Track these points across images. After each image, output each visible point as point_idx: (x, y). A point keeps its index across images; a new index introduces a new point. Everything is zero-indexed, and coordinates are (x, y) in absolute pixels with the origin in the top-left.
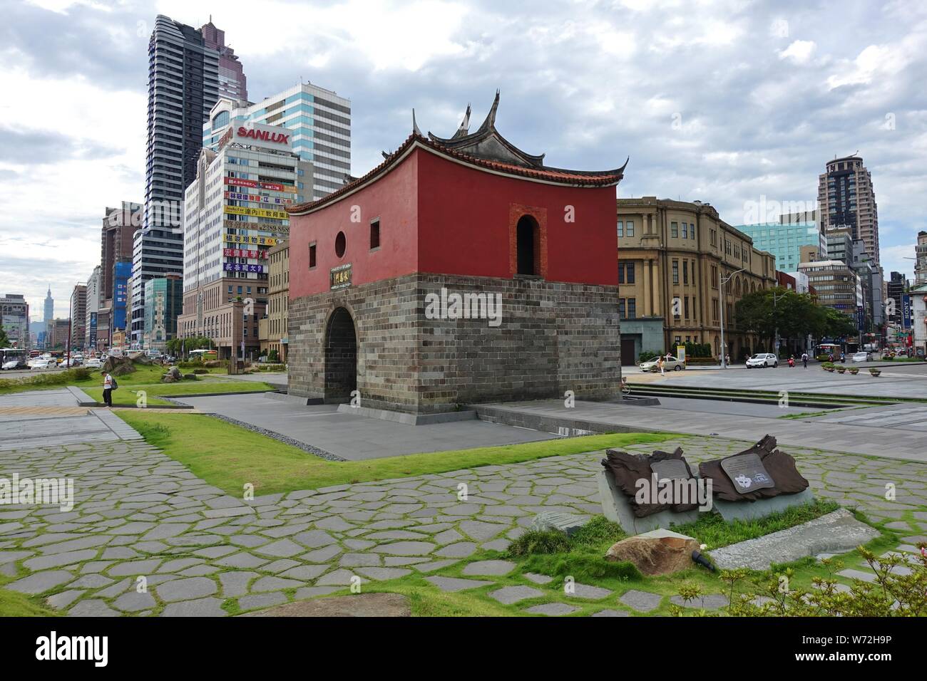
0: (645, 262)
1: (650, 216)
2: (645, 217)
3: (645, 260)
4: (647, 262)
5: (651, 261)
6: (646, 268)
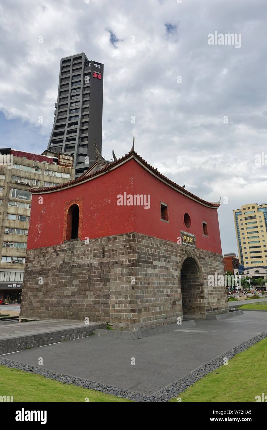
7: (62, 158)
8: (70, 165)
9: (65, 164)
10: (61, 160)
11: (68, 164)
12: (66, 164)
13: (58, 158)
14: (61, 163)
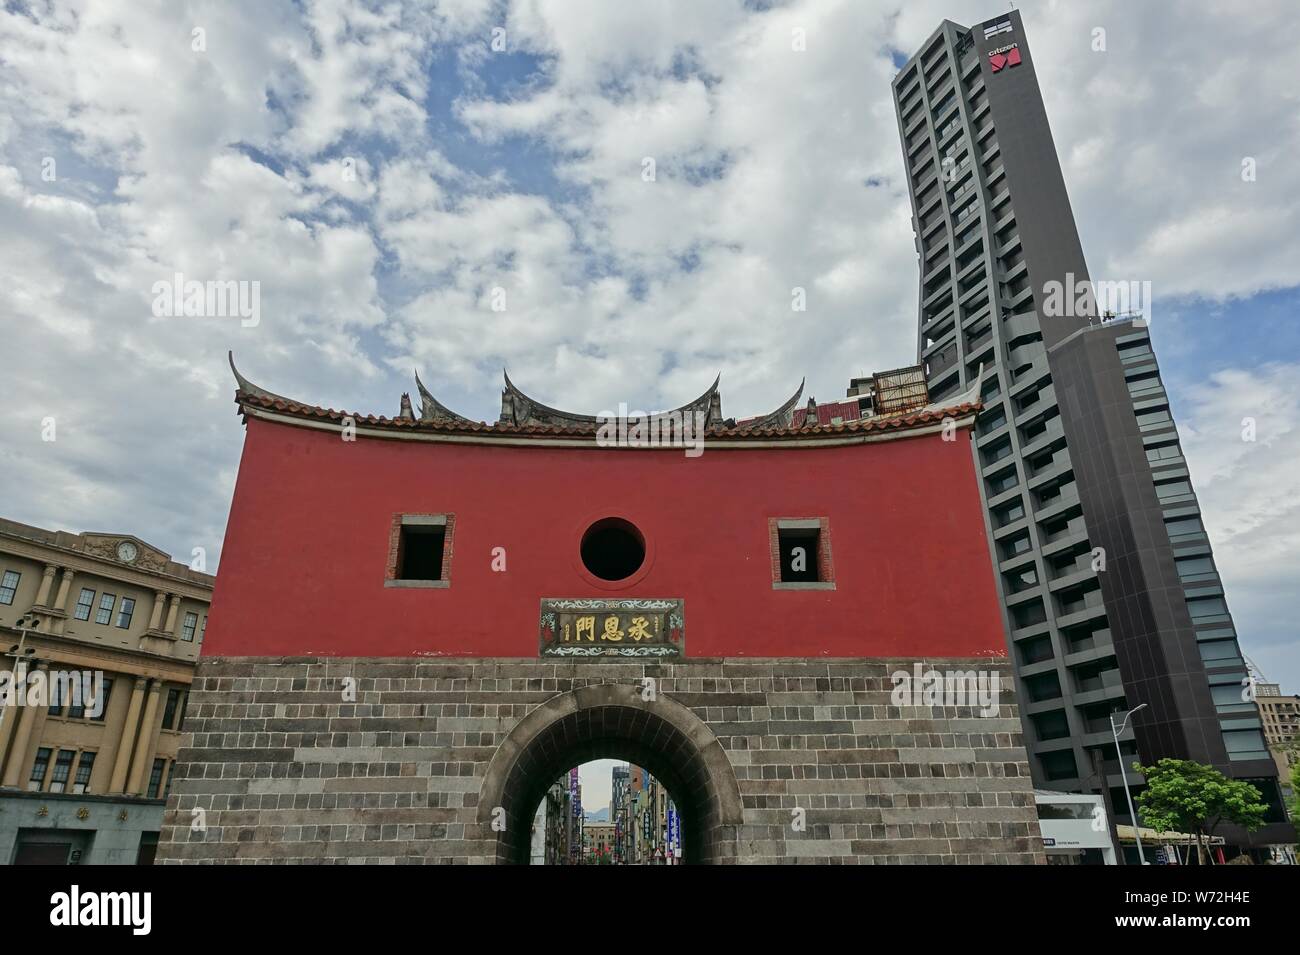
0: (139, 682)
1: (169, 597)
2: (161, 597)
3: (140, 678)
4: (144, 682)
5: (150, 681)
6: (138, 695)
7: (888, 389)
8: (919, 399)
9: (899, 402)
10: (885, 396)
11: (913, 400)
12: (905, 401)
13: (874, 394)
14: (887, 405)
